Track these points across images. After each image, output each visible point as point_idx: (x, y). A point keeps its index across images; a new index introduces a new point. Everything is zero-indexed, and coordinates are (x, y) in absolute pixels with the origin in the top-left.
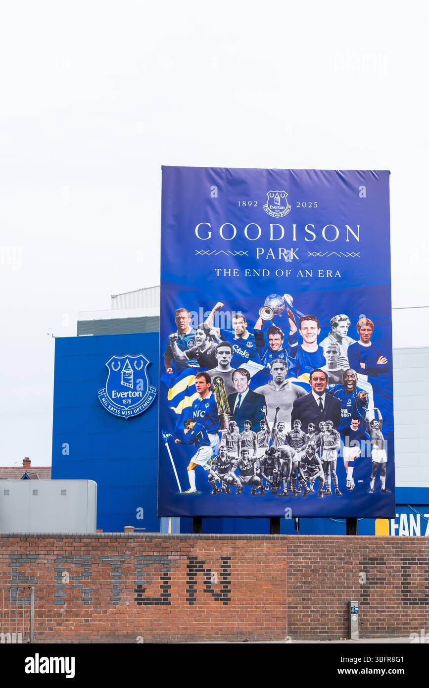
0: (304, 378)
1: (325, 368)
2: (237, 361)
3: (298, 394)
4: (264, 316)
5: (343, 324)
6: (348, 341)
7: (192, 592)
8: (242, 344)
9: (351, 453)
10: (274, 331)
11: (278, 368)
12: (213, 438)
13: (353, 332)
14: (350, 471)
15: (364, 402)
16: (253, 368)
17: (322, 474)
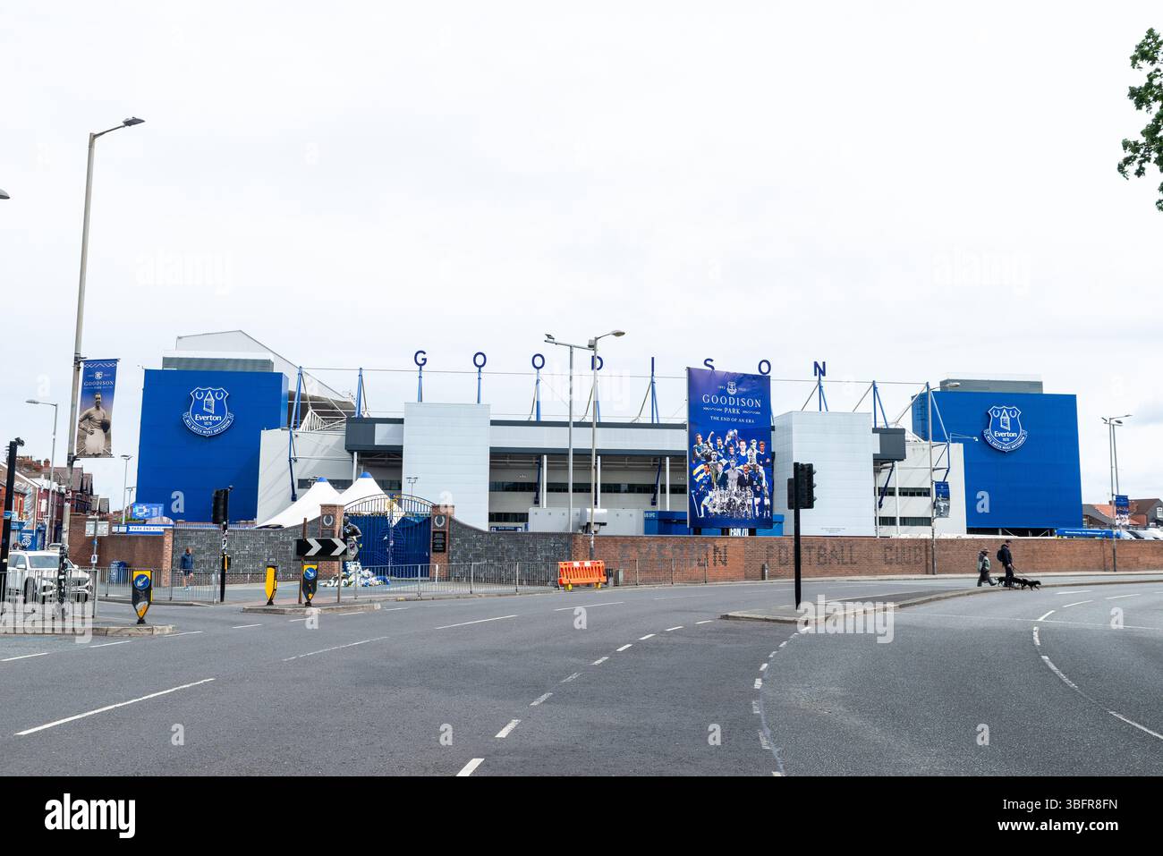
0: (741, 467)
1: (748, 463)
2: (719, 458)
3: (739, 474)
4: (728, 439)
5: (754, 443)
6: (756, 451)
7: (715, 561)
8: (720, 450)
9: (757, 500)
10: (731, 446)
11: (733, 462)
12: (710, 493)
13: (758, 448)
14: (757, 508)
15: (761, 479)
16: (724, 462)
17: (747, 509)
